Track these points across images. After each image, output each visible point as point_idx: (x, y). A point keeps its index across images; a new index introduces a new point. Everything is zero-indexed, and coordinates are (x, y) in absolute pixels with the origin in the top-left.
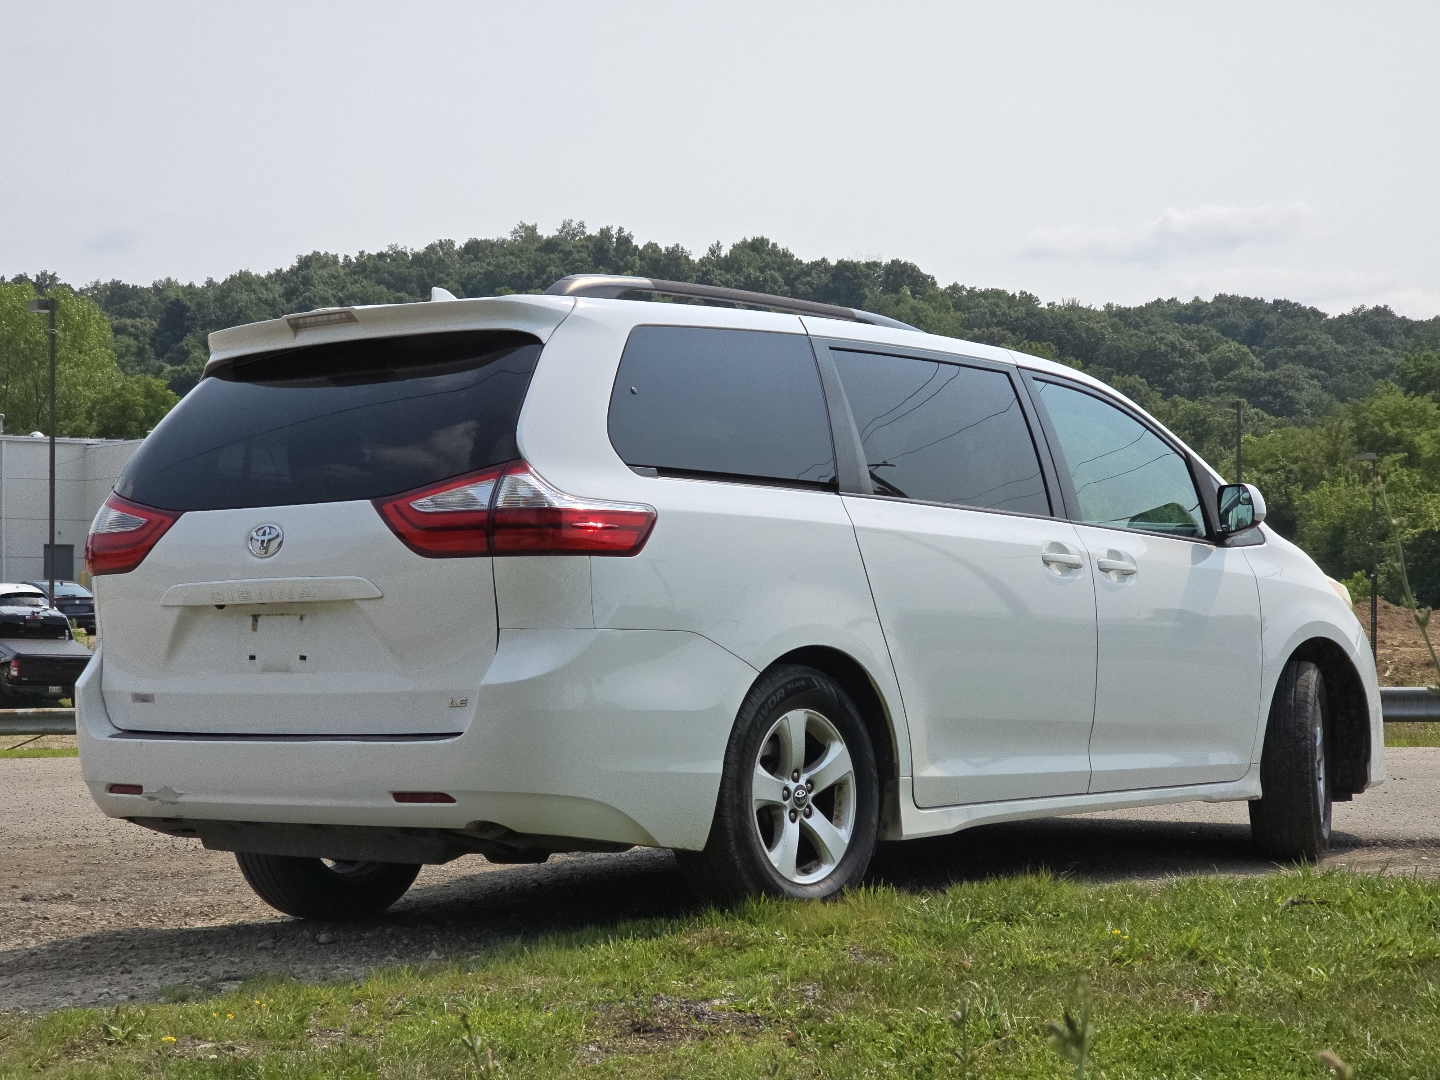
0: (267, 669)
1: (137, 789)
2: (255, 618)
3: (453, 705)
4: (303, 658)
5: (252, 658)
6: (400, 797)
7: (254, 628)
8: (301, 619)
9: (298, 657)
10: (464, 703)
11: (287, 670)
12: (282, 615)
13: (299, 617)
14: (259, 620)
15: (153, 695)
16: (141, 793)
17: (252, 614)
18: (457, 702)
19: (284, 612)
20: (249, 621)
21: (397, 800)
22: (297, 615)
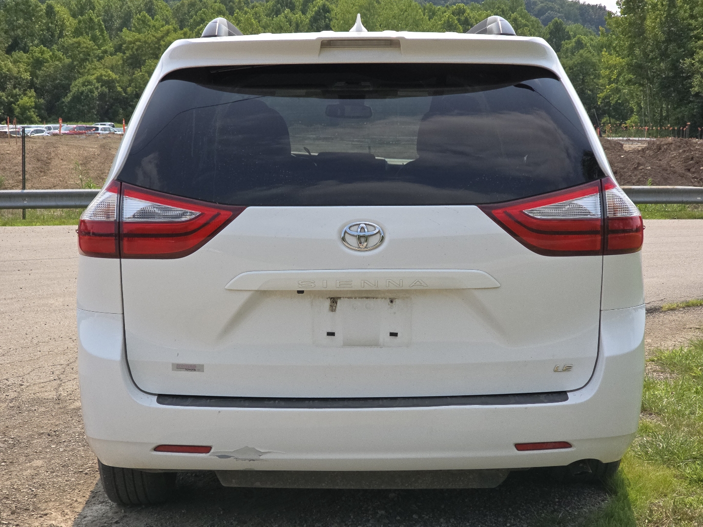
0: (351, 344)
1: (206, 449)
2: (334, 301)
3: (556, 370)
4: (394, 334)
5: (331, 334)
6: (520, 447)
7: (333, 308)
8: (392, 302)
9: (389, 334)
10: (568, 368)
11: (374, 344)
12: (367, 298)
13: (389, 301)
14: (339, 302)
15: (203, 365)
16: (208, 452)
17: (331, 298)
18: (560, 369)
19: (370, 296)
20: (328, 303)
21: (518, 450)
22: (386, 299)
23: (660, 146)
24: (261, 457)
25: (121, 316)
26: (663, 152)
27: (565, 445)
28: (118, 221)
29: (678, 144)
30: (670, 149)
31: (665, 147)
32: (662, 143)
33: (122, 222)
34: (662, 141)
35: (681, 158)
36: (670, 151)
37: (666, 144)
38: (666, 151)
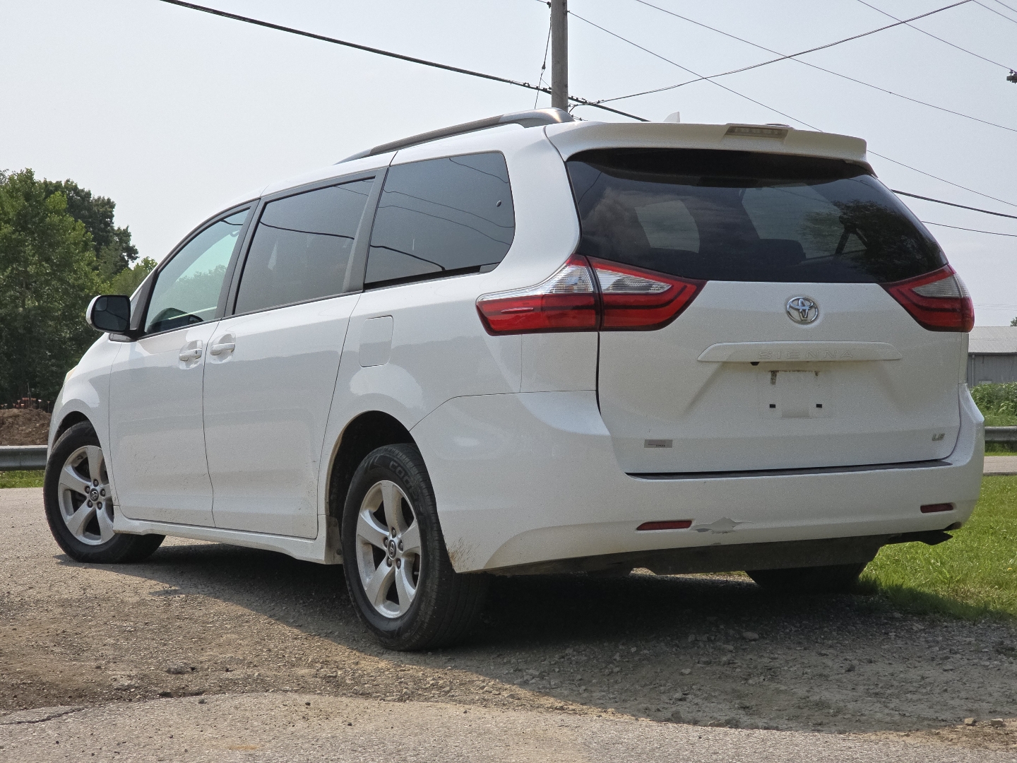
0: (787, 415)
1: (686, 524)
2: (774, 373)
3: (934, 439)
4: (819, 406)
5: (772, 406)
6: (925, 509)
7: (773, 381)
8: (817, 374)
9: (815, 406)
10: (942, 437)
11: (805, 415)
12: (798, 371)
13: (814, 373)
14: (778, 374)
15: (672, 441)
16: (688, 526)
17: (772, 372)
18: (937, 437)
19: (800, 369)
20: (769, 376)
21: (923, 512)
22: (812, 371)
23: (3, 420)
24: (734, 529)
25: (595, 392)
26: (8, 427)
27: (948, 507)
28: (597, 292)
29: (28, 416)
30: (17, 424)
31: (10, 420)
32: (5, 415)
33: (602, 294)
34: (4, 413)
35: (40, 434)
36: (17, 426)
37: (11, 417)
38: (12, 427)
